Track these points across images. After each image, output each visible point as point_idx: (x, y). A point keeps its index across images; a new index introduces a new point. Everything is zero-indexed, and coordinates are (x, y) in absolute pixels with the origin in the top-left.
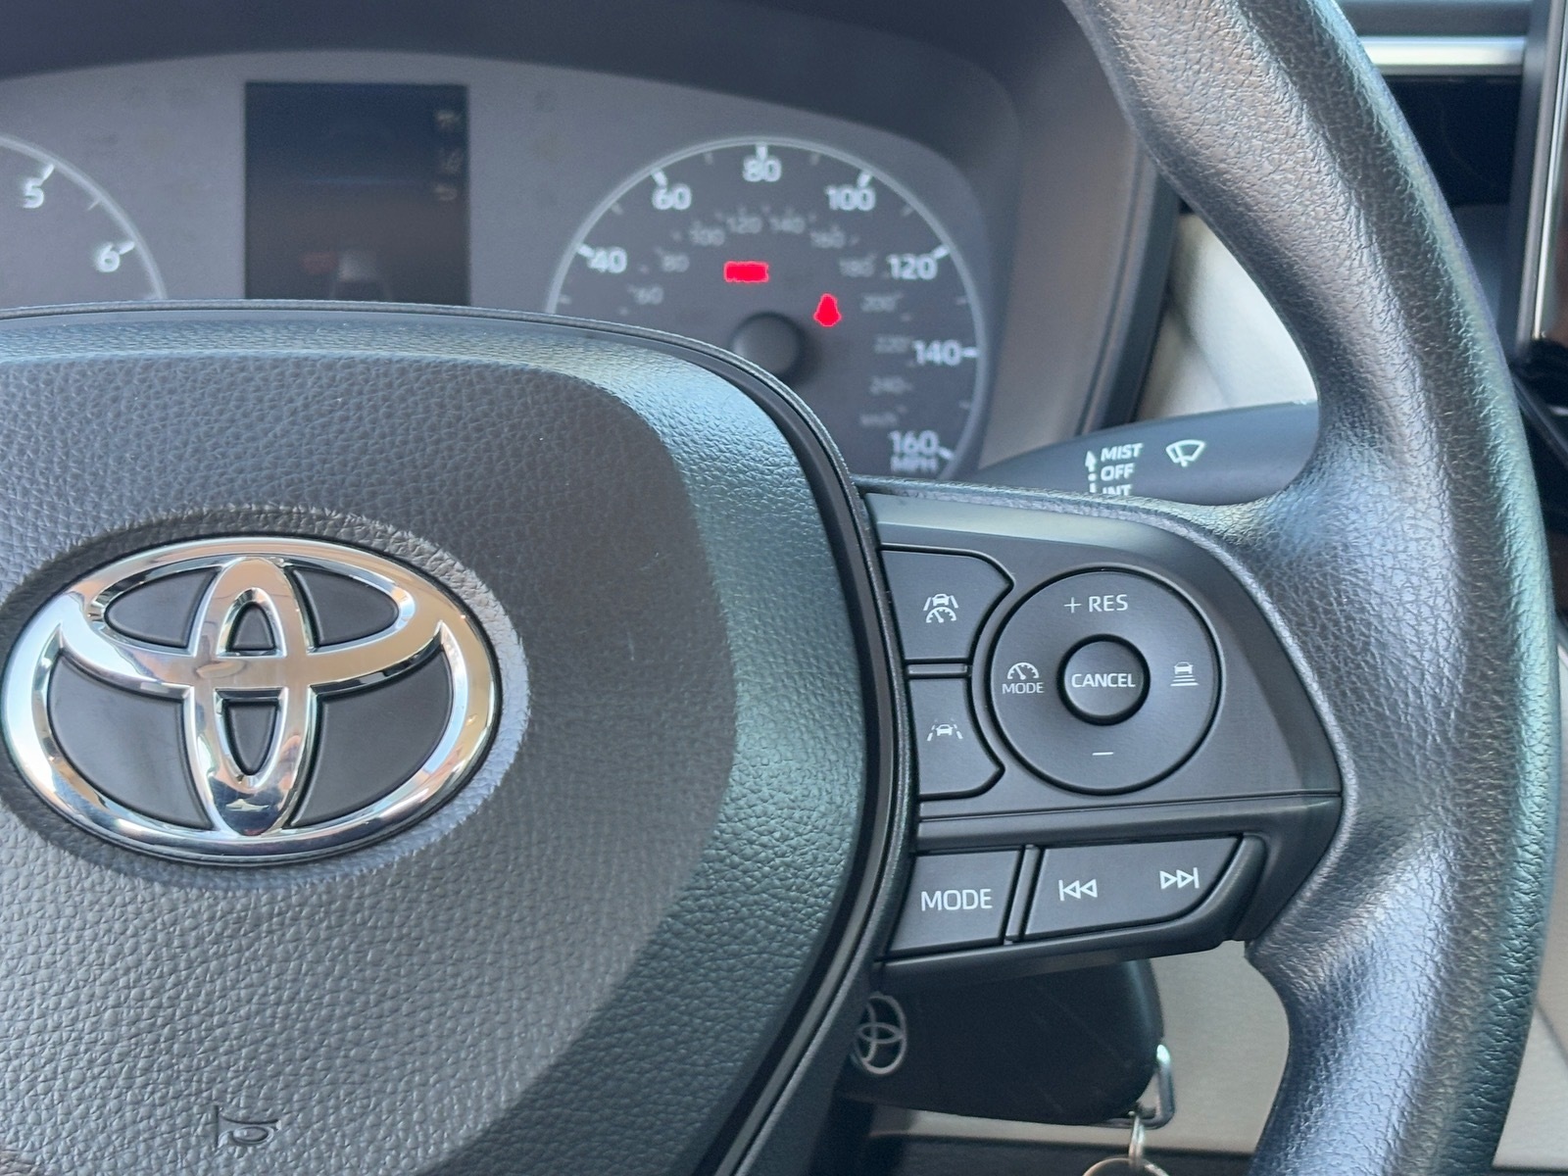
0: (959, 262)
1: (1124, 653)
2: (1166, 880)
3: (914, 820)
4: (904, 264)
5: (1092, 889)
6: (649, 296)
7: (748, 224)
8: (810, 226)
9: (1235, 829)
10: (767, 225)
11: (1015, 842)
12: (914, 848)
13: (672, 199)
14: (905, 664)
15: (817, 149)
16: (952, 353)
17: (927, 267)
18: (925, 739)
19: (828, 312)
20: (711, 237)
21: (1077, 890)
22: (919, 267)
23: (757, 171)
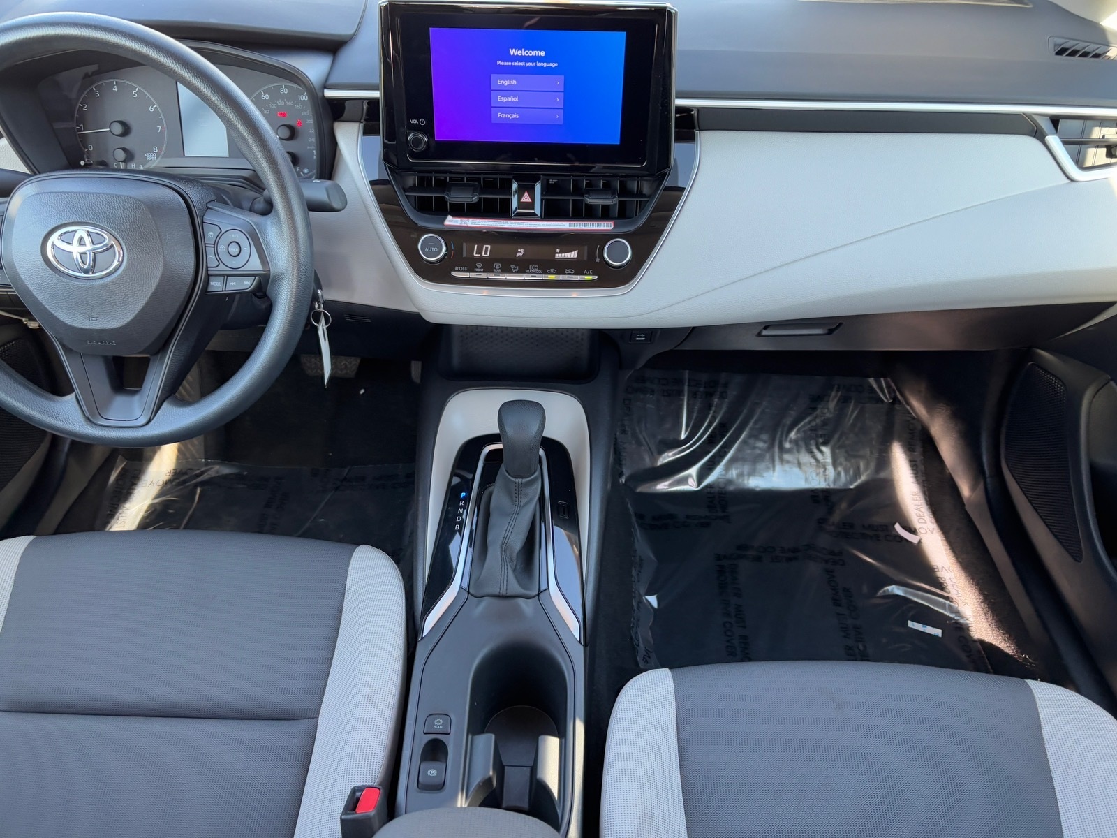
1: (237, 246)
2: (245, 283)
3: (207, 271)
5: (234, 284)
7: (281, 103)
8: (295, 104)
9: (255, 275)
10: (285, 104)
11: (223, 275)
12: (208, 276)
13: (264, 97)
14: (205, 244)
15: (296, 86)
18: (208, 257)
19: (300, 123)
20: (274, 106)
21: (232, 284)
23: (283, 91)
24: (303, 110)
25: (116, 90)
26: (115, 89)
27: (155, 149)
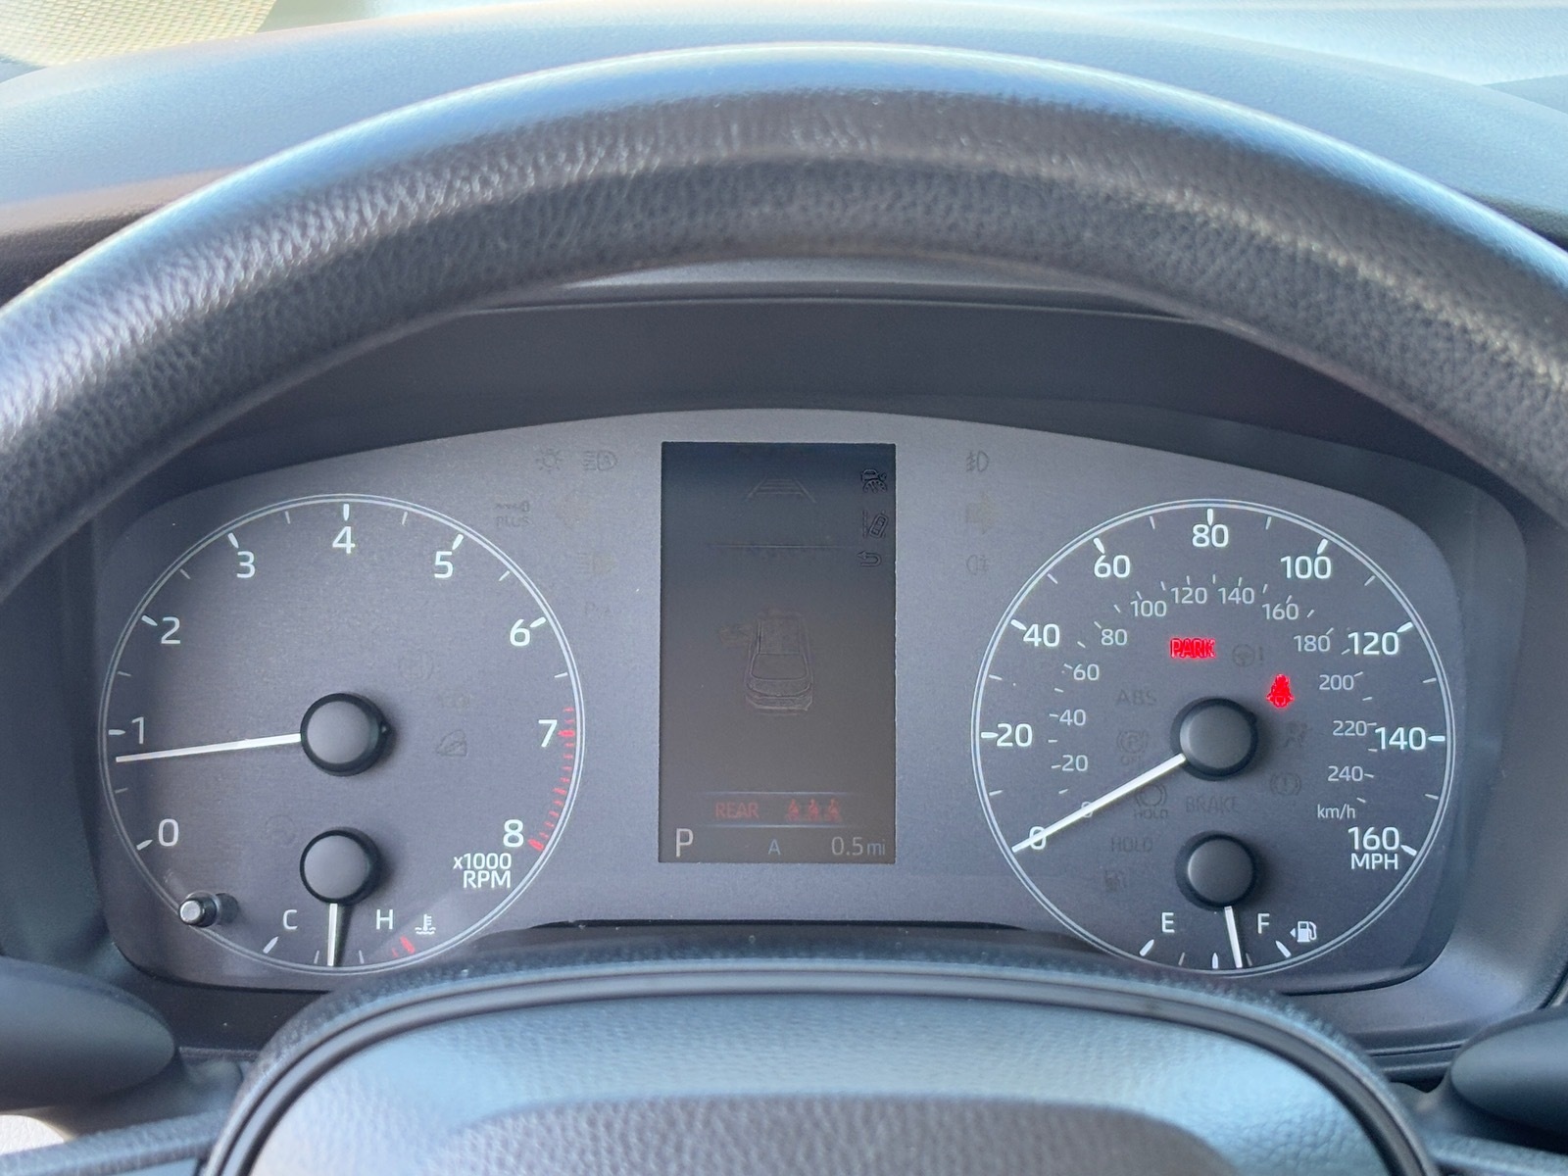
0: (1425, 636)
4: (1365, 641)
6: (1083, 674)
7: (1194, 596)
8: (1261, 599)
10: (1215, 596)
13: (1114, 568)
15: (1272, 513)
16: (1418, 740)
17: (1391, 641)
19: (1281, 691)
20: (1153, 609)
22: (1382, 644)
23: (1208, 535)
24: (1305, 627)
25: (349, 546)
26: (345, 541)
27: (514, 832)
